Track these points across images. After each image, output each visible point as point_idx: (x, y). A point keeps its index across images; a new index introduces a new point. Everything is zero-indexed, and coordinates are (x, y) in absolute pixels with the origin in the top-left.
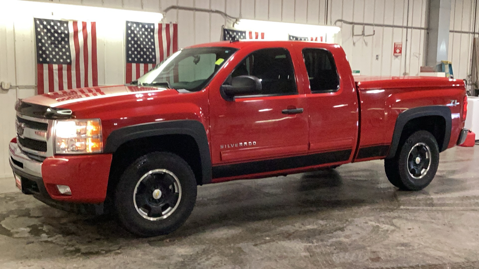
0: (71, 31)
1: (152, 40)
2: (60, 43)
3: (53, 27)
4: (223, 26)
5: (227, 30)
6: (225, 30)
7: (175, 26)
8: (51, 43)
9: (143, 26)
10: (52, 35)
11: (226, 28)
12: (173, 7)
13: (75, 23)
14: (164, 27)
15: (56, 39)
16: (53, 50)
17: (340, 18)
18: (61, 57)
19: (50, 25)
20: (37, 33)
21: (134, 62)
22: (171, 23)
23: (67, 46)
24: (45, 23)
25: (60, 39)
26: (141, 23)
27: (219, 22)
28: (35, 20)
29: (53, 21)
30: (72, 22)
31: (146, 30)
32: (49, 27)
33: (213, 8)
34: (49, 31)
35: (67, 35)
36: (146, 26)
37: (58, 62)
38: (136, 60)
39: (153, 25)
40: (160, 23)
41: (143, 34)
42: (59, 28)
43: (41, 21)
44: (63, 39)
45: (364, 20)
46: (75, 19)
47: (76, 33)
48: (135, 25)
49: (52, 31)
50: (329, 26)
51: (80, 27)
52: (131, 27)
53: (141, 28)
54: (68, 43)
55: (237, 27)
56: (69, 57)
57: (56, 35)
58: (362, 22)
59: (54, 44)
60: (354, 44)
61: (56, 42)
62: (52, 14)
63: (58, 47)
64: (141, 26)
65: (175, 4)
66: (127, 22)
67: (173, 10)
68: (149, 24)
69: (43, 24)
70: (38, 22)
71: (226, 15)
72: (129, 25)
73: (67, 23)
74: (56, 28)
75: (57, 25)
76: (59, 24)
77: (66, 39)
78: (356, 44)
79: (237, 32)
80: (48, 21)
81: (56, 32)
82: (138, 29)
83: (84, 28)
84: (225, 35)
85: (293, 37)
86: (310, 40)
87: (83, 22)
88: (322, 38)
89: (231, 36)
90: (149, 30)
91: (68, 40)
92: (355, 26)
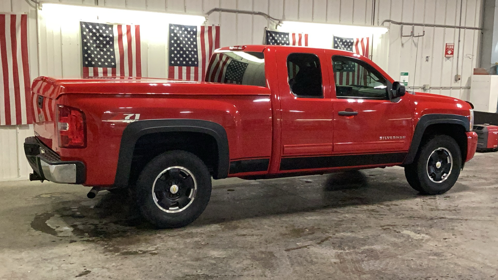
0: (116, 34)
1: (195, 43)
2: (105, 46)
3: (98, 31)
4: (266, 27)
5: (269, 32)
6: (267, 32)
7: (218, 29)
8: (97, 47)
9: (186, 30)
11: (269, 30)
12: (216, 10)
13: (120, 27)
14: (206, 29)
15: (101, 42)
16: (99, 53)
17: (388, 19)
18: (106, 60)
19: (96, 29)
20: (83, 37)
21: (177, 65)
22: (213, 25)
23: (111, 50)
24: (91, 27)
25: (105, 42)
26: (184, 26)
27: (262, 24)
28: (81, 23)
29: (98, 24)
30: (117, 26)
31: (189, 33)
32: (94, 31)
33: (256, 10)
34: (94, 34)
35: (112, 39)
36: (189, 29)
37: (103, 66)
38: (178, 62)
39: (196, 27)
40: (203, 25)
41: (186, 37)
42: (104, 31)
43: (87, 24)
44: (108, 43)
45: (413, 21)
46: (120, 23)
47: (120, 36)
48: (178, 28)
49: (98, 34)
50: (376, 26)
51: (124, 31)
52: (174, 30)
53: (184, 31)
54: (112, 46)
55: (280, 29)
56: (114, 60)
57: (101, 39)
58: (411, 22)
59: (99, 47)
60: (403, 45)
61: (101, 46)
62: (98, 19)
63: (103, 51)
64: (183, 29)
65: (218, 7)
66: (171, 25)
67: (215, 12)
68: (191, 27)
69: (88, 28)
70: (84, 26)
71: (269, 17)
72: (172, 28)
73: (112, 26)
74: (101, 31)
75: (102, 29)
76: (104, 28)
77: (111, 43)
78: (405, 45)
79: (280, 34)
80: (94, 25)
81: (101, 35)
82: (181, 32)
83: (129, 31)
84: (267, 37)
85: (338, 38)
86: (355, 41)
87: (127, 26)
88: (368, 39)
89: (273, 38)
90: (192, 33)
91: (113, 43)
92: (404, 26)
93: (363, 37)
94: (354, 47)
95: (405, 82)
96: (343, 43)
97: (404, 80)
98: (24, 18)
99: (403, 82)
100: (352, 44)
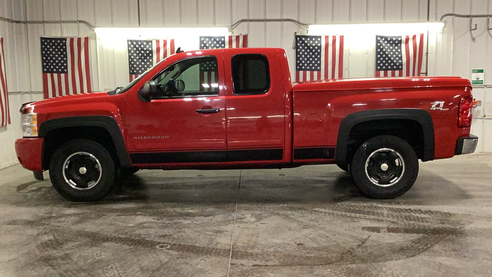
0: (154, 48)
2: (145, 58)
3: (140, 46)
4: (296, 32)
5: (299, 36)
6: (297, 37)
7: (245, 37)
8: (139, 59)
9: (215, 40)
10: (140, 52)
11: (298, 34)
12: (243, 21)
13: (158, 42)
14: (234, 38)
15: (143, 55)
16: (140, 63)
17: (451, 12)
19: (138, 44)
20: (129, 51)
21: (206, 70)
22: (241, 34)
23: (151, 60)
24: (135, 43)
25: (145, 55)
26: (213, 37)
27: (291, 30)
28: (128, 41)
29: (140, 41)
30: (155, 41)
31: (218, 42)
32: (137, 46)
33: (285, 17)
34: (137, 49)
35: (151, 52)
36: (218, 40)
39: (224, 37)
40: (230, 35)
41: (215, 46)
42: (145, 46)
43: (132, 41)
44: (148, 55)
46: (157, 39)
47: (158, 50)
48: (207, 39)
49: (140, 49)
51: (161, 44)
52: (203, 41)
53: (214, 41)
54: (151, 57)
57: (142, 52)
58: (485, 13)
59: (141, 59)
60: (474, 39)
61: (143, 58)
62: (140, 36)
63: (144, 61)
64: (212, 40)
65: (245, 18)
66: (201, 37)
67: (243, 23)
68: (219, 37)
69: (133, 44)
70: (130, 43)
71: (299, 23)
72: (202, 39)
73: (151, 42)
74: (142, 46)
75: (143, 44)
76: (145, 43)
77: (151, 55)
78: (477, 40)
79: (311, 37)
80: (137, 42)
81: (142, 49)
82: (210, 42)
83: (165, 45)
84: (297, 42)
85: (381, 37)
86: (404, 39)
87: (164, 40)
88: (422, 37)
89: (303, 42)
90: (220, 42)
91: (152, 55)
92: (474, 19)
93: (415, 34)
94: (403, 46)
95: (478, 80)
96: (389, 42)
97: (478, 78)
98: (87, 39)
99: (477, 80)
100: (400, 42)
